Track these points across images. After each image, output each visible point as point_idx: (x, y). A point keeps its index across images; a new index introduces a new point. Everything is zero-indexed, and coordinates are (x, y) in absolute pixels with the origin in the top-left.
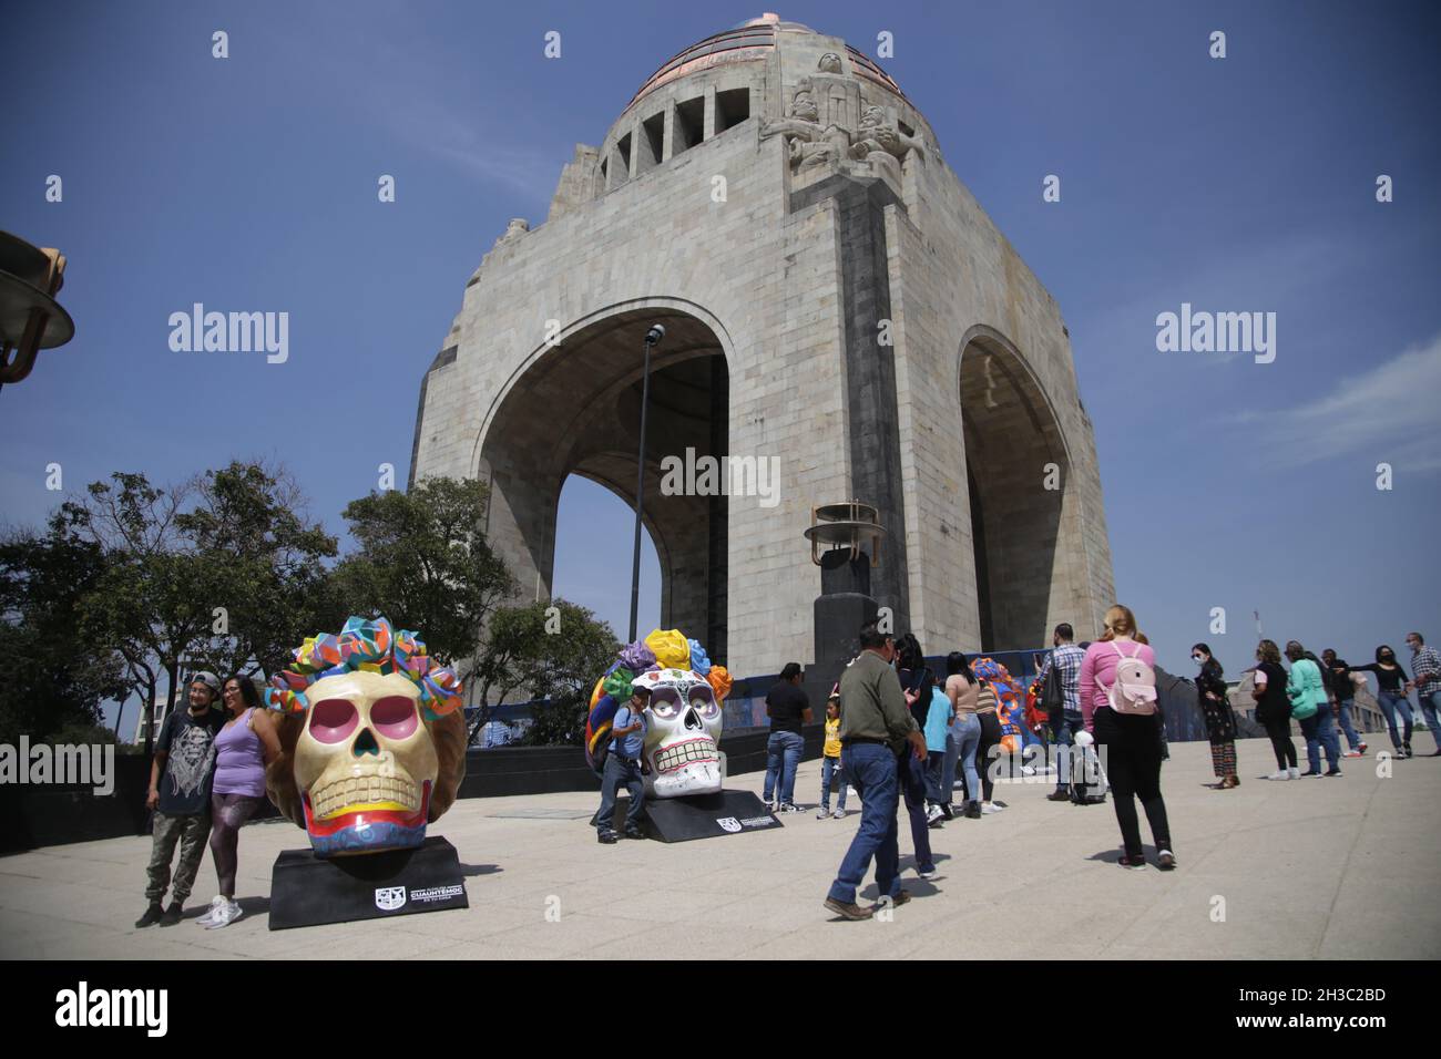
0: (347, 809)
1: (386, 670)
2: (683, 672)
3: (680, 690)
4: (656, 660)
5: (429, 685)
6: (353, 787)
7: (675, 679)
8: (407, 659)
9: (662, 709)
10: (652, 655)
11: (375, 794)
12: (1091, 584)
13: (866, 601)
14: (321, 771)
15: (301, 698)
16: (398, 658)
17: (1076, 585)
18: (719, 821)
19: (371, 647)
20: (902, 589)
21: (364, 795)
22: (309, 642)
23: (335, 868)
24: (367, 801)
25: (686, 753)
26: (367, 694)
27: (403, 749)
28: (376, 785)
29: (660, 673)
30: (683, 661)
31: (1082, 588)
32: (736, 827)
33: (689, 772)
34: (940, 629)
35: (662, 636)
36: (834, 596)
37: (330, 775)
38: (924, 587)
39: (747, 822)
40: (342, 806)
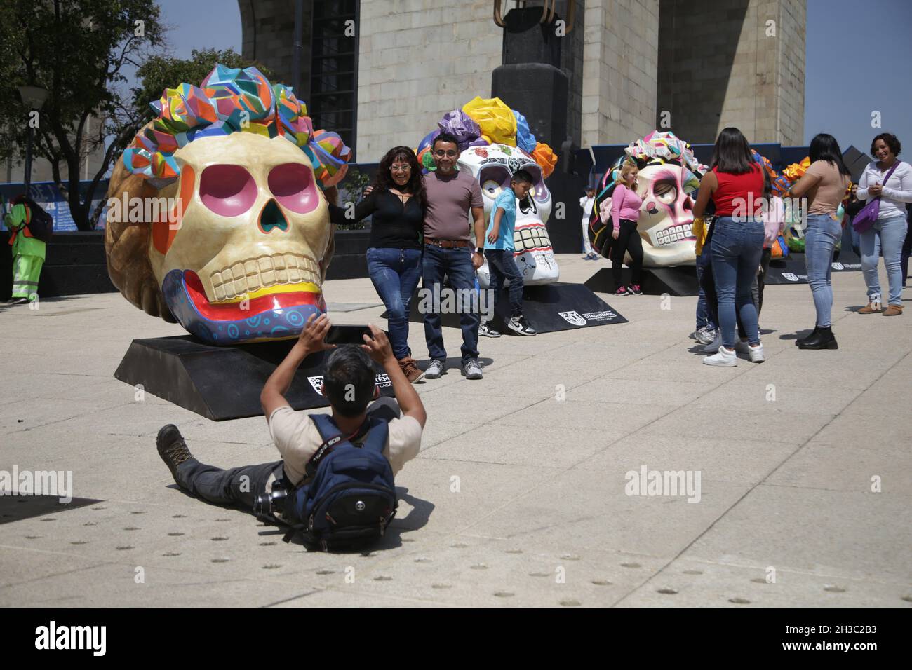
0: (265, 291)
1: (273, 132)
2: (511, 149)
3: (511, 168)
4: (481, 133)
5: (317, 151)
6: (268, 266)
7: (505, 156)
8: (294, 119)
9: (491, 190)
10: (477, 127)
11: (295, 274)
12: (780, 68)
13: (557, 75)
14: (219, 247)
15: (170, 161)
16: (282, 118)
17: (761, 67)
18: (560, 314)
19: (255, 103)
20: (576, 60)
21: (283, 275)
22: (174, 94)
23: (249, 356)
24: (286, 281)
25: (523, 240)
26: (262, 160)
27: (309, 225)
28: (293, 265)
29: (488, 149)
30: (509, 135)
31: (769, 72)
32: (580, 321)
33: (527, 261)
34: (615, 114)
35: (485, 105)
36: (519, 66)
37: (232, 252)
38: (602, 61)
39: (591, 317)
40: (258, 287)
